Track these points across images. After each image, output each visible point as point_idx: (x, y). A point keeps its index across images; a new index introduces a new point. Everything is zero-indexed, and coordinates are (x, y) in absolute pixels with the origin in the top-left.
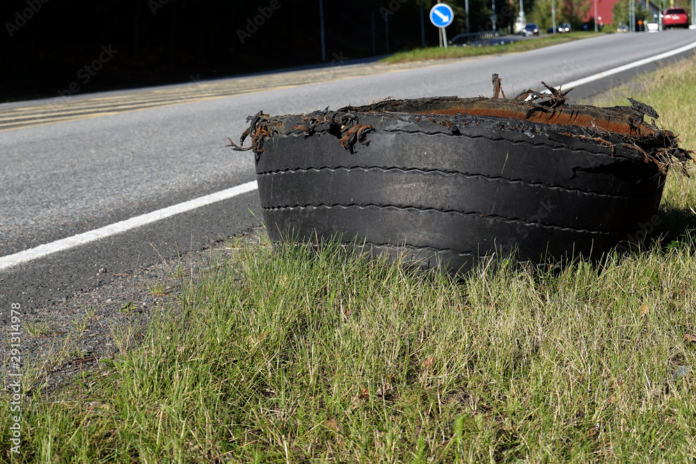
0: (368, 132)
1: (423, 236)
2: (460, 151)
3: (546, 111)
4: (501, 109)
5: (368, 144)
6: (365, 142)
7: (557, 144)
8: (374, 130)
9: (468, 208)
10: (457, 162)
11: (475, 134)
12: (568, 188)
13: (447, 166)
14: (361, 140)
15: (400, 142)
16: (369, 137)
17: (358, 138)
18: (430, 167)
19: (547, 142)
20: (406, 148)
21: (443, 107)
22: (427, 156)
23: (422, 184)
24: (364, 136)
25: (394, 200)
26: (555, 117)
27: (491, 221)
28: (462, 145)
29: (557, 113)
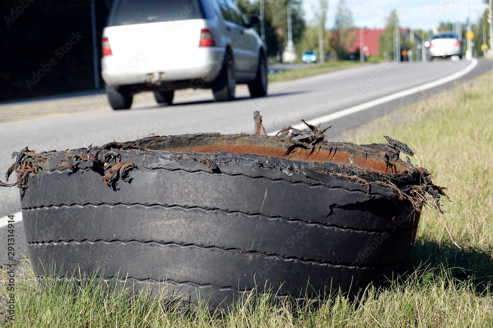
0: (131, 170)
1: (183, 271)
2: (221, 189)
3: (306, 148)
4: (262, 145)
5: (130, 181)
6: (127, 179)
7: (314, 182)
8: (136, 167)
9: (228, 244)
10: (217, 200)
11: (235, 172)
12: (325, 225)
13: (207, 204)
14: (124, 177)
15: (161, 180)
16: (132, 174)
17: (121, 176)
18: (191, 204)
19: (305, 180)
20: (168, 185)
21: (206, 143)
22: (188, 194)
23: (183, 221)
24: (126, 173)
25: (155, 237)
26: (314, 154)
27: (251, 256)
28: (223, 183)
29: (317, 150)
